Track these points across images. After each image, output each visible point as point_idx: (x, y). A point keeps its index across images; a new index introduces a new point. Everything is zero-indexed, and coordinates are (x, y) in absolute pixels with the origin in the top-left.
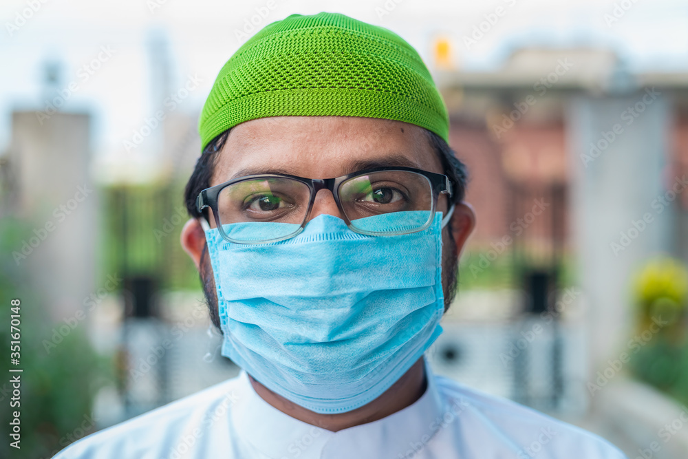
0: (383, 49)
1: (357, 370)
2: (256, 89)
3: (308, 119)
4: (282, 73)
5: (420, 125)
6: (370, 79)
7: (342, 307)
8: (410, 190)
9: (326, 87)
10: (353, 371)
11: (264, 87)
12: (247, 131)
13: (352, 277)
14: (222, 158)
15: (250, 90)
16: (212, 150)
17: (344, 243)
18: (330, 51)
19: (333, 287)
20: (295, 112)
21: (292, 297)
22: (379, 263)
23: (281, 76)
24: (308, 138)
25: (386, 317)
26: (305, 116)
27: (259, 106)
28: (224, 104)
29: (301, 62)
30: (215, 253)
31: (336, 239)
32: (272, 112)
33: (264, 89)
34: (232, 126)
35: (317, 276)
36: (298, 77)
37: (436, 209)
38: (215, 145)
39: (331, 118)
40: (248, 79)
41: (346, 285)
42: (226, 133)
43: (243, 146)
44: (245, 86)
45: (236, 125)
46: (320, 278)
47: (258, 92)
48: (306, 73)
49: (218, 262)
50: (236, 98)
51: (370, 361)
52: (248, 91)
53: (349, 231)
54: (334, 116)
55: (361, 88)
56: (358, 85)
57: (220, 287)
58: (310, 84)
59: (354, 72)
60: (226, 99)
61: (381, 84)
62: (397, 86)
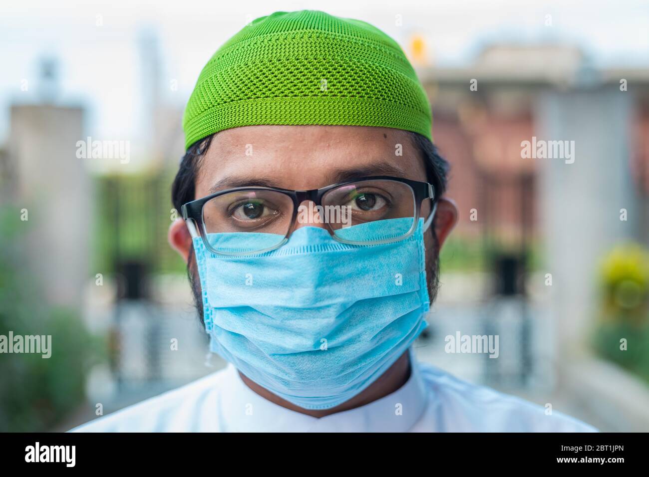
0: (366, 51)
1: (343, 377)
2: (238, 96)
3: (291, 129)
4: (264, 81)
5: (403, 128)
6: (352, 86)
7: (327, 317)
8: (393, 195)
9: (308, 95)
10: (339, 378)
11: (246, 95)
12: (230, 139)
13: (335, 288)
14: (206, 162)
15: (233, 97)
16: (195, 152)
17: (328, 255)
18: (312, 57)
19: (318, 298)
20: (278, 121)
21: (277, 307)
22: (361, 273)
23: (263, 84)
24: (290, 147)
25: (370, 325)
26: (288, 125)
27: (241, 114)
28: (207, 108)
29: (283, 69)
30: (203, 260)
31: (320, 251)
32: (254, 121)
33: (246, 97)
34: (214, 131)
35: (303, 287)
36: (280, 85)
37: (419, 214)
38: (199, 147)
39: (313, 127)
40: (231, 86)
41: (330, 297)
42: (209, 138)
43: (226, 154)
44: (227, 93)
45: (219, 132)
46: (306, 290)
47: (240, 99)
48: (288, 81)
49: (206, 269)
50: (219, 104)
51: (356, 367)
52: (230, 98)
53: (333, 242)
54: (317, 125)
55: (344, 96)
56: (341, 92)
57: (206, 294)
58: (292, 92)
59: (336, 79)
60: (208, 104)
61: (363, 90)
62: (379, 92)
